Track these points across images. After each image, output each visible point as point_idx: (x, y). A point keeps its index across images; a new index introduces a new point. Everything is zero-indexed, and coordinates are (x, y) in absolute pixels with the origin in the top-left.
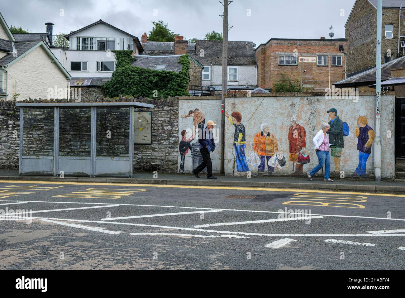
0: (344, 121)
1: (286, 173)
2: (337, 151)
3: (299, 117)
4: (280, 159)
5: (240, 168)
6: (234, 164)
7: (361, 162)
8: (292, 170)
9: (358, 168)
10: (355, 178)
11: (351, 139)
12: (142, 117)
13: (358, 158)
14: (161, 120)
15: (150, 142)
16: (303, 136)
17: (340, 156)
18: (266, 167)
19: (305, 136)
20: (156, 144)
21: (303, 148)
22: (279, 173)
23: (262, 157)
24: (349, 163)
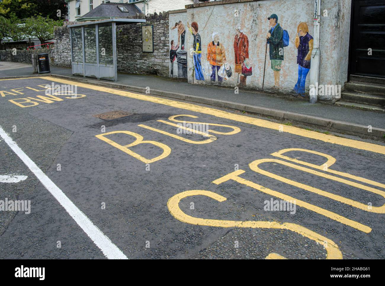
0: (285, 29)
1: (232, 84)
2: (277, 64)
3: (243, 26)
4: (227, 70)
5: (198, 77)
6: (193, 73)
7: (300, 78)
8: (237, 81)
9: (297, 84)
10: (294, 96)
11: (291, 50)
12: (147, 30)
13: (297, 73)
14: (159, 32)
15: (152, 51)
16: (246, 46)
17: (280, 70)
18: (217, 77)
19: (248, 46)
20: (156, 52)
21: (246, 59)
22: (227, 84)
23: (213, 67)
24: (288, 78)
